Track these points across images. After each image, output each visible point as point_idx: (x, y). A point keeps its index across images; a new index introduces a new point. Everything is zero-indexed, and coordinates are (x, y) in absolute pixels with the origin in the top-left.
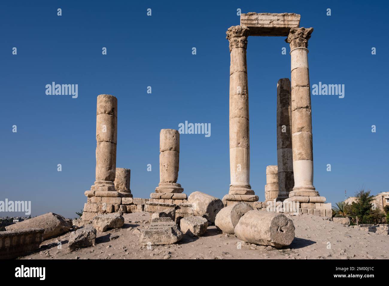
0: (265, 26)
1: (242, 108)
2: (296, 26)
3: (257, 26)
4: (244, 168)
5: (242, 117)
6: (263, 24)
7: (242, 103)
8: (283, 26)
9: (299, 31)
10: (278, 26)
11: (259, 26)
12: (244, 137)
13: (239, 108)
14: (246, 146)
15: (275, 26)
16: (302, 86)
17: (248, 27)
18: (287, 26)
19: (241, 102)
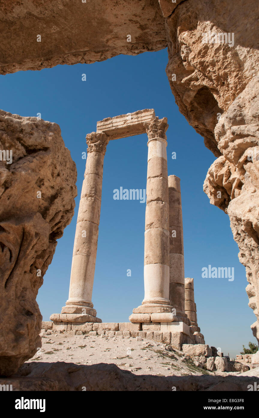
0: (119, 127)
1: (86, 211)
2: (150, 120)
3: (112, 128)
4: (80, 280)
5: (86, 220)
6: (118, 126)
7: (87, 206)
8: (137, 123)
9: (152, 123)
10: (131, 124)
11: (113, 128)
12: (84, 243)
13: (83, 211)
14: (86, 252)
15: (129, 124)
16: (153, 177)
17: (103, 132)
18: (140, 122)
19: (86, 204)
